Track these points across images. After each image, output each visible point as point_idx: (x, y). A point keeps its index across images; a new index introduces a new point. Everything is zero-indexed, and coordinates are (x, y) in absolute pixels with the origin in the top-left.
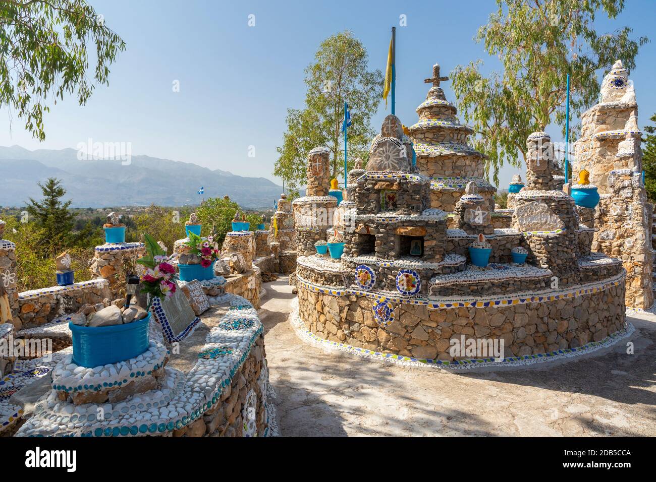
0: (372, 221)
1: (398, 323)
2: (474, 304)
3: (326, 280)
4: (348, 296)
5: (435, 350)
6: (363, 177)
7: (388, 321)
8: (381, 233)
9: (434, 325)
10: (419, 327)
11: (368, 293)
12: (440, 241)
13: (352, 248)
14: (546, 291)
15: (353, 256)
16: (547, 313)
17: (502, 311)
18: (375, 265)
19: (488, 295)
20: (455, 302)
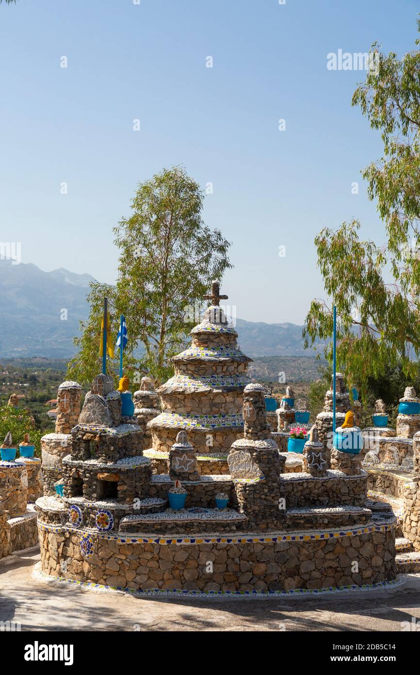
0: (81, 467)
1: (97, 555)
2: (157, 541)
3: (49, 519)
4: (63, 533)
5: (124, 580)
6: (76, 428)
7: (89, 554)
8: (87, 478)
9: (123, 557)
10: (112, 559)
11: (77, 530)
12: (130, 486)
13: (68, 490)
14: (236, 534)
15: (68, 497)
16: (238, 554)
17: (185, 548)
18: (82, 505)
19: (171, 534)
20: (140, 538)
